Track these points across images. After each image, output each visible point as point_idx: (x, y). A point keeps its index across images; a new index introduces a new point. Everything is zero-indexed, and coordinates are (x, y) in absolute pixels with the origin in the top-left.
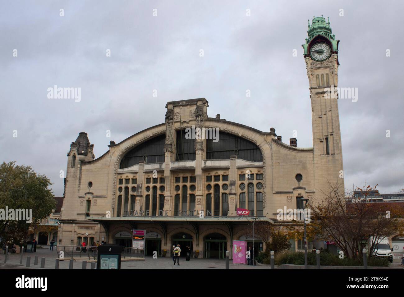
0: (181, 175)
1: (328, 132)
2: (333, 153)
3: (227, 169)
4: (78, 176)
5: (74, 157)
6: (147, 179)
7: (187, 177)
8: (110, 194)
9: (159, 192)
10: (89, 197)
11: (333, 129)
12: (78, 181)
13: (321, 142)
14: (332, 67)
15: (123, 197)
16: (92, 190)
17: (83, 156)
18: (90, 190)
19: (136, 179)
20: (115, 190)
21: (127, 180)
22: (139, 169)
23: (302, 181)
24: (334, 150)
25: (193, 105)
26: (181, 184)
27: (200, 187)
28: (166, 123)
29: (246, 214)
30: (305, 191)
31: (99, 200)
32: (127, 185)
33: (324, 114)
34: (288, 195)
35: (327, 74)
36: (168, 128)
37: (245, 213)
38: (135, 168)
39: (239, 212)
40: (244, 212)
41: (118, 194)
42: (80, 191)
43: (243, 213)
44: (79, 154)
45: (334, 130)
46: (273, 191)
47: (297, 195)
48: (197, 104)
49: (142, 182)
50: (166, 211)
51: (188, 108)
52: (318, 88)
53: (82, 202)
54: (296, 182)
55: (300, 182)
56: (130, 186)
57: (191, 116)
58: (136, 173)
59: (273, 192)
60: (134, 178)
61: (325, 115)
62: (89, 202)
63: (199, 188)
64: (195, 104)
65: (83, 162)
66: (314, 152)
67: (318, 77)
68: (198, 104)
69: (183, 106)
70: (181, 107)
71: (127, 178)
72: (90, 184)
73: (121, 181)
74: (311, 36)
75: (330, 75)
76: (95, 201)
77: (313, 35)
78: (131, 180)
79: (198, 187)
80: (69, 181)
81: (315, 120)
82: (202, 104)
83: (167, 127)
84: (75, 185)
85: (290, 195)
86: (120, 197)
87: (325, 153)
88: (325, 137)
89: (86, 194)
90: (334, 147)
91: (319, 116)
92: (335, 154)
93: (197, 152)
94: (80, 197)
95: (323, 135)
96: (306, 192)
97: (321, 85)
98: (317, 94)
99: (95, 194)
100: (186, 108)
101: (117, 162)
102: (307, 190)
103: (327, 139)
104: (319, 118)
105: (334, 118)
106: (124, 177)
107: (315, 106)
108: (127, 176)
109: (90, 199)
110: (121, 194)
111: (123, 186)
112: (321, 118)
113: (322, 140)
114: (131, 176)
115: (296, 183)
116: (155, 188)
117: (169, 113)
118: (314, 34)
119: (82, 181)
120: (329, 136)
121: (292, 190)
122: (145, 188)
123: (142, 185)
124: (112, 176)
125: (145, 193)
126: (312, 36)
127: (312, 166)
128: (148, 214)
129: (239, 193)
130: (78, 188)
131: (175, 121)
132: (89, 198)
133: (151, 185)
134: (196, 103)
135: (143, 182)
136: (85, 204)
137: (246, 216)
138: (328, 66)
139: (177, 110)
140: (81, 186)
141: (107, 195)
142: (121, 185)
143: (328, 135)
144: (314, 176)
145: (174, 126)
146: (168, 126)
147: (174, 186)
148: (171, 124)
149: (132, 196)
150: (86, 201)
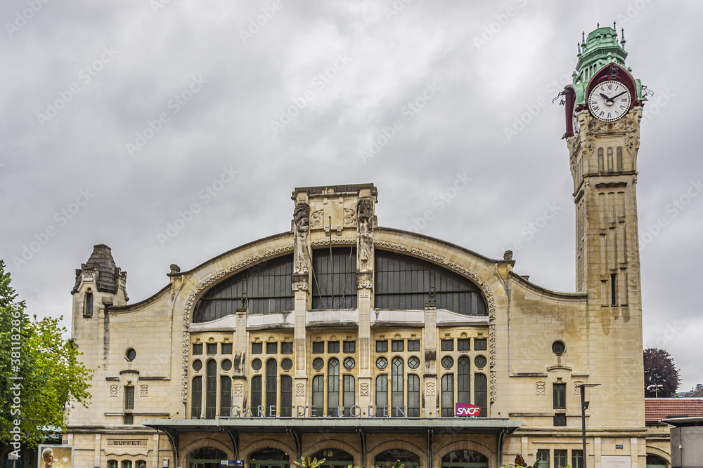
0: (326, 338)
1: (616, 264)
2: (624, 303)
3: (419, 327)
4: (102, 336)
5: (89, 296)
6: (253, 344)
7: (338, 342)
8: (176, 374)
9: (280, 371)
10: (130, 380)
11: (626, 257)
12: (102, 346)
13: (604, 281)
14: (632, 135)
15: (204, 380)
16: (134, 365)
17: (108, 296)
18: (130, 365)
19: (231, 344)
20: (187, 365)
21: (212, 347)
22: (238, 325)
23: (565, 355)
24: (627, 297)
25: (350, 195)
26: (326, 356)
27: (367, 361)
28: (295, 231)
29: (474, 413)
30: (571, 372)
31: (153, 387)
32: (211, 356)
33: (610, 228)
34: (538, 380)
35: (619, 149)
36: (299, 243)
37: (471, 411)
38: (229, 321)
39: (459, 410)
40: (469, 410)
41: (193, 373)
42: (109, 367)
43: (468, 412)
44: (100, 290)
45: (629, 260)
46: (509, 371)
47: (555, 381)
48: (358, 195)
49: (244, 352)
50: (298, 407)
51: (340, 203)
52: (602, 176)
53: (114, 389)
54: (555, 356)
55: (561, 358)
56: (219, 357)
57: (346, 220)
58: (231, 332)
59: (511, 373)
60: (227, 342)
61: (612, 230)
62: (129, 389)
63: (364, 363)
64: (353, 195)
65: (109, 308)
66: (589, 301)
67: (601, 153)
68: (360, 196)
69: (328, 197)
70: (325, 200)
71: (212, 342)
72: (131, 354)
73: (197, 348)
74: (589, 67)
75: (624, 150)
76: (145, 388)
77: (593, 65)
78: (219, 347)
79: (362, 362)
80: (80, 346)
81: (593, 239)
82: (370, 195)
83: (296, 240)
84: (97, 354)
85: (543, 380)
86: (197, 379)
87: (610, 303)
88: (612, 273)
89: (121, 373)
90: (627, 291)
91: (601, 232)
92: (630, 305)
93: (361, 293)
94: (109, 379)
95: (607, 269)
96: (572, 376)
97: (606, 169)
98: (598, 186)
99: (143, 374)
100: (337, 201)
101: (188, 309)
102: (574, 372)
103: (613, 276)
104: (601, 234)
105: (628, 236)
106: (204, 339)
107: (594, 211)
108: (212, 338)
109: (132, 384)
110: (198, 374)
111: (204, 357)
112: (605, 235)
113: (605, 279)
114: (219, 338)
115: (553, 360)
116: (271, 362)
117: (300, 210)
118: (597, 62)
119: (111, 345)
120: (619, 271)
121: (546, 372)
122: (250, 363)
123: (244, 356)
124: (179, 338)
125: (251, 372)
126: (591, 67)
127: (585, 326)
128: (274, 413)
129: (441, 376)
130: (103, 362)
131: (312, 228)
132: (129, 382)
133: (264, 357)
134: (356, 193)
135: (248, 351)
136: (121, 393)
137: (473, 417)
138: (624, 131)
139: (315, 205)
140: (110, 356)
141: (170, 375)
142: (197, 357)
143: (616, 270)
144: (588, 347)
145: (310, 239)
146: (299, 238)
147: (312, 360)
148: (304, 234)
149: (222, 377)
150: (122, 389)
